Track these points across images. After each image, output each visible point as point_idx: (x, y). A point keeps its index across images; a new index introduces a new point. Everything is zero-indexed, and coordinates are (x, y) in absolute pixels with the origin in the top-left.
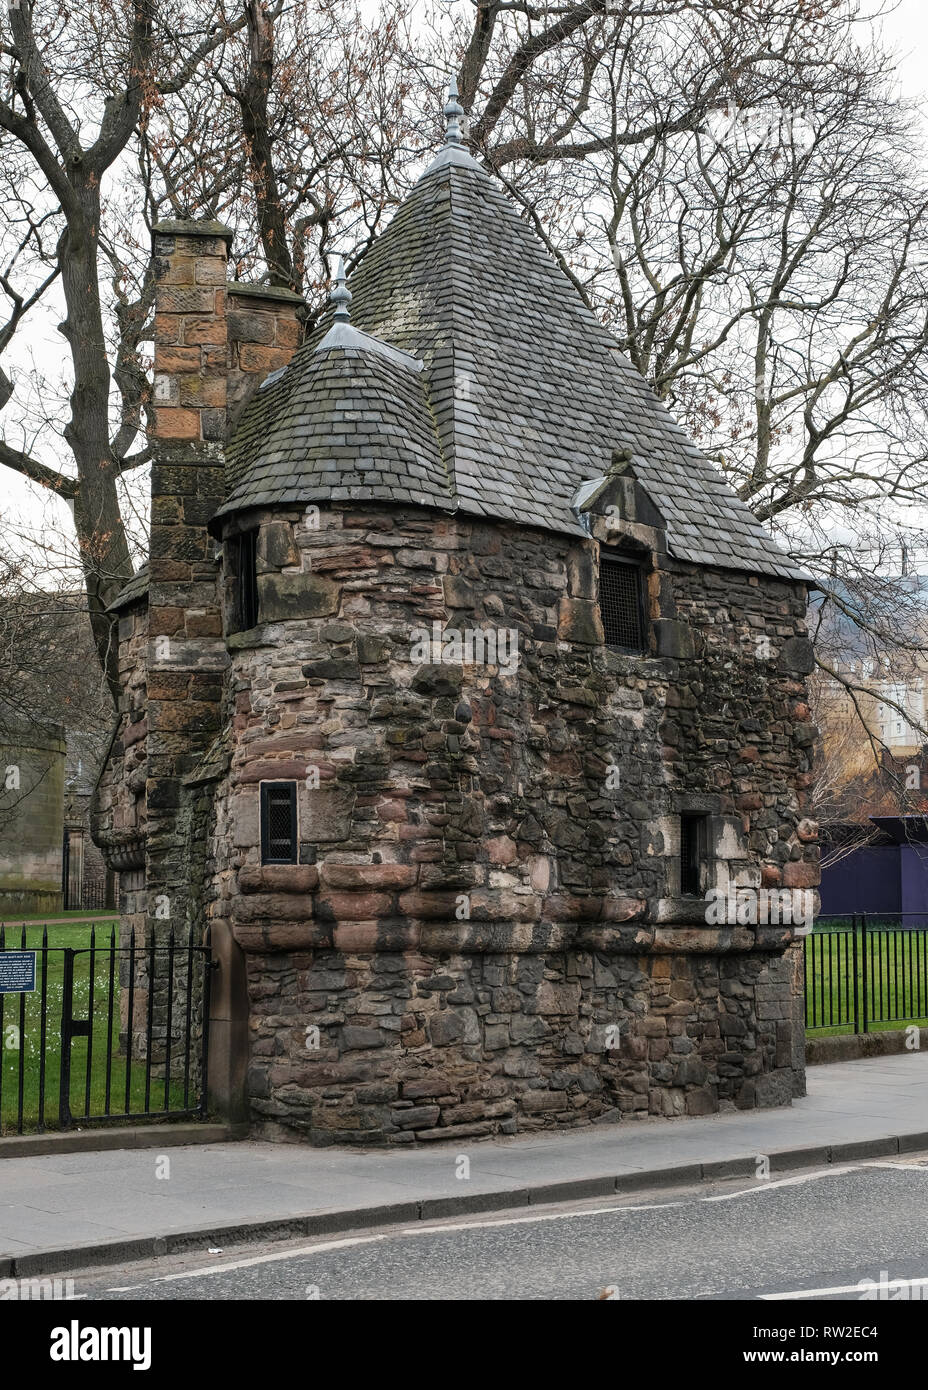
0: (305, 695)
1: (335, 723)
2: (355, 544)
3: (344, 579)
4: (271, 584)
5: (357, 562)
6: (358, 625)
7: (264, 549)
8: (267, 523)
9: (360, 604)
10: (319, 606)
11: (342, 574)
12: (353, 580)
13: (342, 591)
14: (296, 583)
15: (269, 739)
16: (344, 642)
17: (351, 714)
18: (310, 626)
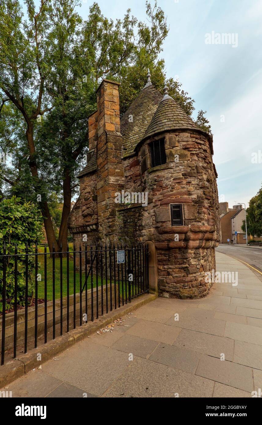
0: (183, 181)
1: (191, 188)
2: (194, 142)
3: (191, 151)
4: (171, 152)
5: (195, 146)
6: (195, 163)
7: (168, 142)
8: (168, 136)
9: (196, 158)
10: (186, 158)
11: (191, 149)
12: (193, 151)
13: (191, 154)
14: (178, 151)
15: (171, 193)
16: (193, 167)
17: (196, 186)
18: (184, 162)
